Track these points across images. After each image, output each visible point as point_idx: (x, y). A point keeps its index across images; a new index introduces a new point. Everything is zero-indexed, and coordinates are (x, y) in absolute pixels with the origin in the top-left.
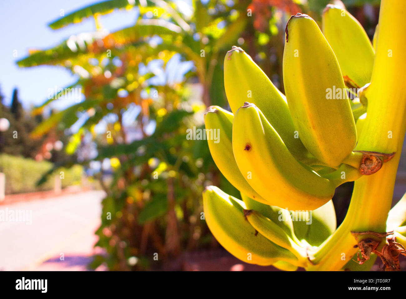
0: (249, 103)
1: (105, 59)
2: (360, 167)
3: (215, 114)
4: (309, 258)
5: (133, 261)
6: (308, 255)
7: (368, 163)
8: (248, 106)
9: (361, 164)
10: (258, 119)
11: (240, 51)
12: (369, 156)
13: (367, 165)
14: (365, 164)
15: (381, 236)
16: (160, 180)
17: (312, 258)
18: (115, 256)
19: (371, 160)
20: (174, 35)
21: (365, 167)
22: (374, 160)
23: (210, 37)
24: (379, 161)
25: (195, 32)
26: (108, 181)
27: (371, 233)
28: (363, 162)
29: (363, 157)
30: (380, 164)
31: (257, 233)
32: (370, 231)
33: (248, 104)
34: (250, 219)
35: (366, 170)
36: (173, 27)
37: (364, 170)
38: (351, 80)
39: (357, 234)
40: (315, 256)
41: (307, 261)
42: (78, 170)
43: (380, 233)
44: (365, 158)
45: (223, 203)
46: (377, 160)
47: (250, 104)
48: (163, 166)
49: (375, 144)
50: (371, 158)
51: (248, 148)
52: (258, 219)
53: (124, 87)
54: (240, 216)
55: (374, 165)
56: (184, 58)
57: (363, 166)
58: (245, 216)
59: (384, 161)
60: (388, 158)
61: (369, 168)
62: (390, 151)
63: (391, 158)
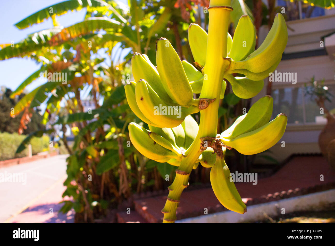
1: (62, 49)
2: (199, 106)
3: (130, 85)
4: (182, 154)
5: (95, 204)
6: (182, 153)
7: (203, 103)
8: (142, 81)
9: (199, 104)
10: (145, 85)
11: (139, 55)
14: (201, 104)
15: (212, 138)
16: (111, 140)
17: (184, 154)
18: (80, 201)
19: (204, 102)
20: (115, 27)
22: (205, 102)
23: (144, 28)
24: (207, 102)
25: (132, 25)
26: (71, 145)
27: (208, 138)
30: (207, 104)
31: (155, 143)
32: (207, 137)
34: (151, 136)
35: (201, 107)
36: (114, 21)
37: (200, 107)
38: (199, 64)
39: (202, 139)
40: (186, 153)
41: (182, 156)
42: (46, 138)
43: (212, 137)
44: (201, 101)
45: (138, 130)
46: (206, 102)
47: (142, 79)
48: (113, 130)
49: (206, 95)
51: (142, 99)
52: (155, 136)
53: (79, 70)
54: (147, 135)
55: (205, 104)
56: (125, 45)
58: (149, 135)
59: (210, 103)
60: (212, 101)
61: (203, 106)
62: (213, 98)
63: (214, 101)
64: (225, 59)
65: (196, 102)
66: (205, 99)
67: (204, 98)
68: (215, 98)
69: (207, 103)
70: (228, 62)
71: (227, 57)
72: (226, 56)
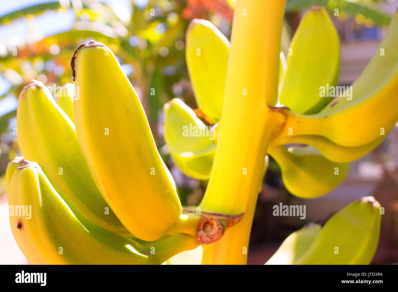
0: (29, 161)
2: (197, 234)
7: (208, 228)
8: (25, 167)
9: (198, 230)
11: (38, 88)
12: (210, 220)
13: (206, 230)
14: (204, 229)
19: (212, 225)
21: (204, 234)
22: (215, 224)
24: (220, 226)
28: (202, 228)
29: (201, 221)
33: (27, 164)
35: (204, 239)
37: (201, 238)
44: (204, 222)
46: (218, 225)
50: (211, 222)
55: (214, 231)
57: (201, 232)
59: (228, 226)
60: (233, 222)
61: (208, 236)
62: (238, 212)
63: (239, 221)
64: (272, 108)
65: (189, 224)
66: (215, 214)
67: (213, 212)
68: (242, 215)
69: (220, 229)
70: (280, 118)
71: (279, 105)
72: (276, 102)
